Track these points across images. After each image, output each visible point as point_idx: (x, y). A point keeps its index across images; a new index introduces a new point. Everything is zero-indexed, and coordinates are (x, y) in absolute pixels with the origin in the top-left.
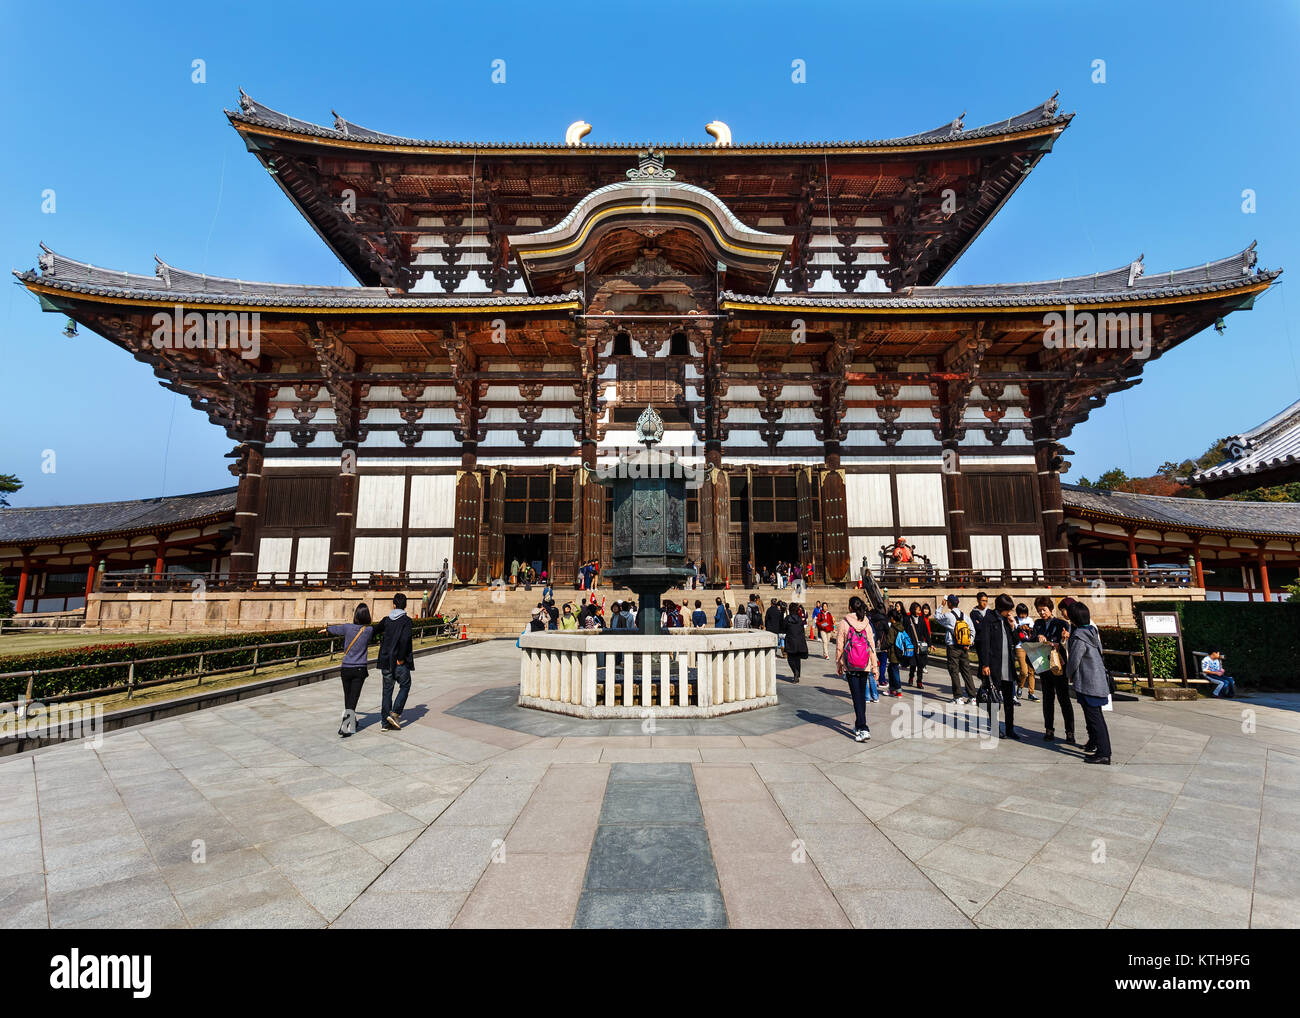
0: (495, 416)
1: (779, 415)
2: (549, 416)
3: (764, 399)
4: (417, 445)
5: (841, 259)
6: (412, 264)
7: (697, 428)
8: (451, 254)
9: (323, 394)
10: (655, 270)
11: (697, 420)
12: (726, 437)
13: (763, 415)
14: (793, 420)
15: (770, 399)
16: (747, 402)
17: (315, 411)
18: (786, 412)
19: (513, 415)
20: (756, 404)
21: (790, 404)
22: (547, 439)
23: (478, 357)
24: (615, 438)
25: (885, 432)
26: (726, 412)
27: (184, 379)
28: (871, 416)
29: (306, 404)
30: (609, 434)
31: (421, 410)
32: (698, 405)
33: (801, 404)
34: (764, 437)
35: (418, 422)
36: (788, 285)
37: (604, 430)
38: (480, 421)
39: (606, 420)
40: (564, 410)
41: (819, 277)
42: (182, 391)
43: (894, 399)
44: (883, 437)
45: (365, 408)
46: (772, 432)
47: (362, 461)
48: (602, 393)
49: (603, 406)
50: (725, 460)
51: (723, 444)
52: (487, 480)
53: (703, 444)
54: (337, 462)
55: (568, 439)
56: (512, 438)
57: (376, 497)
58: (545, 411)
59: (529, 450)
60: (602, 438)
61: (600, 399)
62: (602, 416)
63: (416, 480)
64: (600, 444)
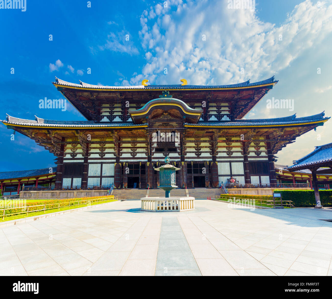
0: (124, 150)
1: (200, 150)
2: (138, 150)
3: (196, 146)
4: (104, 157)
5: (217, 113)
6: (101, 115)
7: (178, 153)
8: (111, 113)
9: (79, 146)
10: (167, 118)
11: (178, 151)
13: (196, 150)
14: (204, 151)
15: (198, 146)
16: (191, 147)
17: (77, 150)
18: (202, 149)
19: (129, 150)
20: (194, 147)
21: (203, 147)
22: (138, 155)
23: (120, 137)
24: (156, 155)
25: (228, 153)
26: (186, 149)
27: (43, 143)
28: (225, 149)
29: (74, 148)
31: (105, 149)
32: (179, 147)
33: (206, 147)
34: (196, 155)
35: (104, 152)
36: (203, 119)
37: (154, 153)
38: (120, 152)
39: (154, 151)
40: (143, 149)
41: (211, 117)
42: (42, 146)
43: (231, 145)
44: (228, 154)
45: (90, 149)
46: (198, 153)
47: (89, 161)
48: (153, 145)
49: (153, 148)
50: (186, 160)
51: (185, 156)
52: (122, 165)
53: (180, 156)
54: (83, 161)
55: (144, 155)
56: (129, 155)
57: (93, 169)
58: (138, 149)
59: (134, 158)
60: (153, 155)
61: (152, 146)
62: (153, 150)
63: (104, 165)
64: (152, 156)
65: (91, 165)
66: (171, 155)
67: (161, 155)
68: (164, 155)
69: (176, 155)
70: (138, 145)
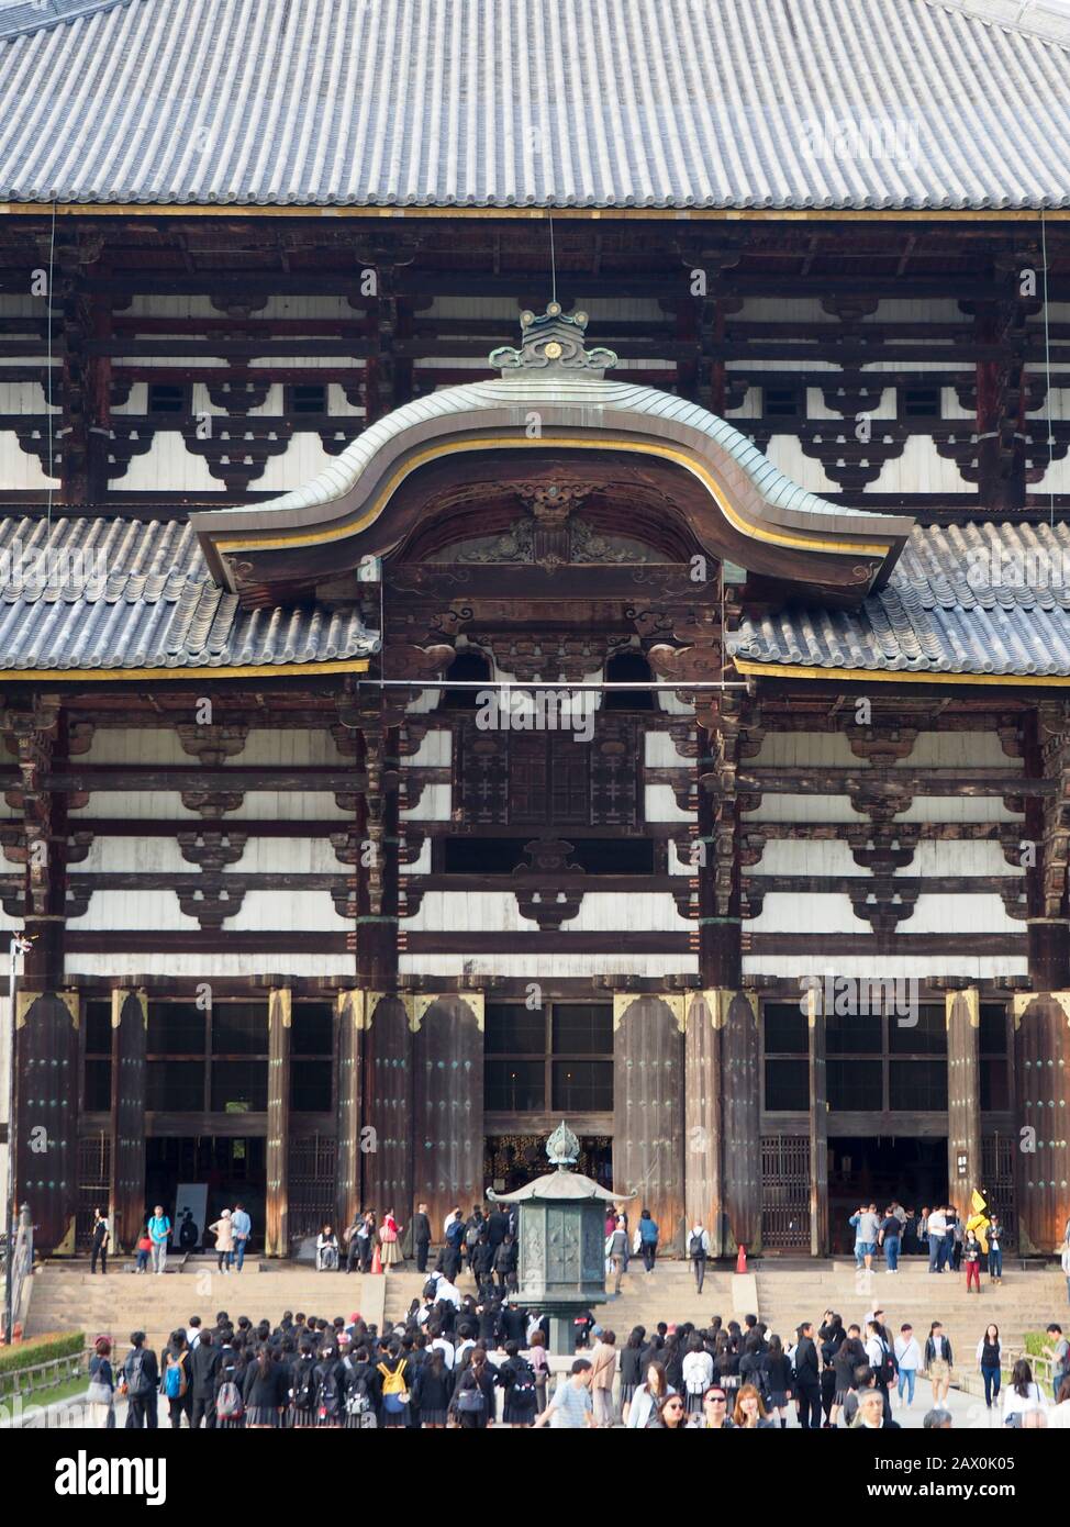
0: (113, 855)
1: (906, 857)
2: (261, 856)
3: (864, 818)
7: (678, 888)
11: (676, 867)
12: (756, 910)
13: (860, 857)
14: (941, 870)
15: (880, 820)
16: (814, 826)
18: (923, 850)
19: (167, 856)
20: (841, 830)
21: (937, 831)
22: (259, 912)
24: (445, 910)
26: (759, 850)
30: (431, 900)
32: (681, 832)
33: (966, 831)
34: (861, 911)
37: (419, 887)
38: (73, 867)
39: (423, 866)
40: (306, 842)
46: (885, 898)
48: (413, 802)
49: (416, 832)
50: (753, 965)
51: (748, 926)
52: (96, 1012)
53: (692, 926)
55: (317, 912)
56: (162, 911)
58: (254, 845)
59: (212, 940)
60: (412, 909)
61: (406, 815)
62: (413, 857)
64: (406, 924)
66: (602, 910)
67: (495, 910)
68: (527, 911)
69: (654, 911)
70: (258, 804)
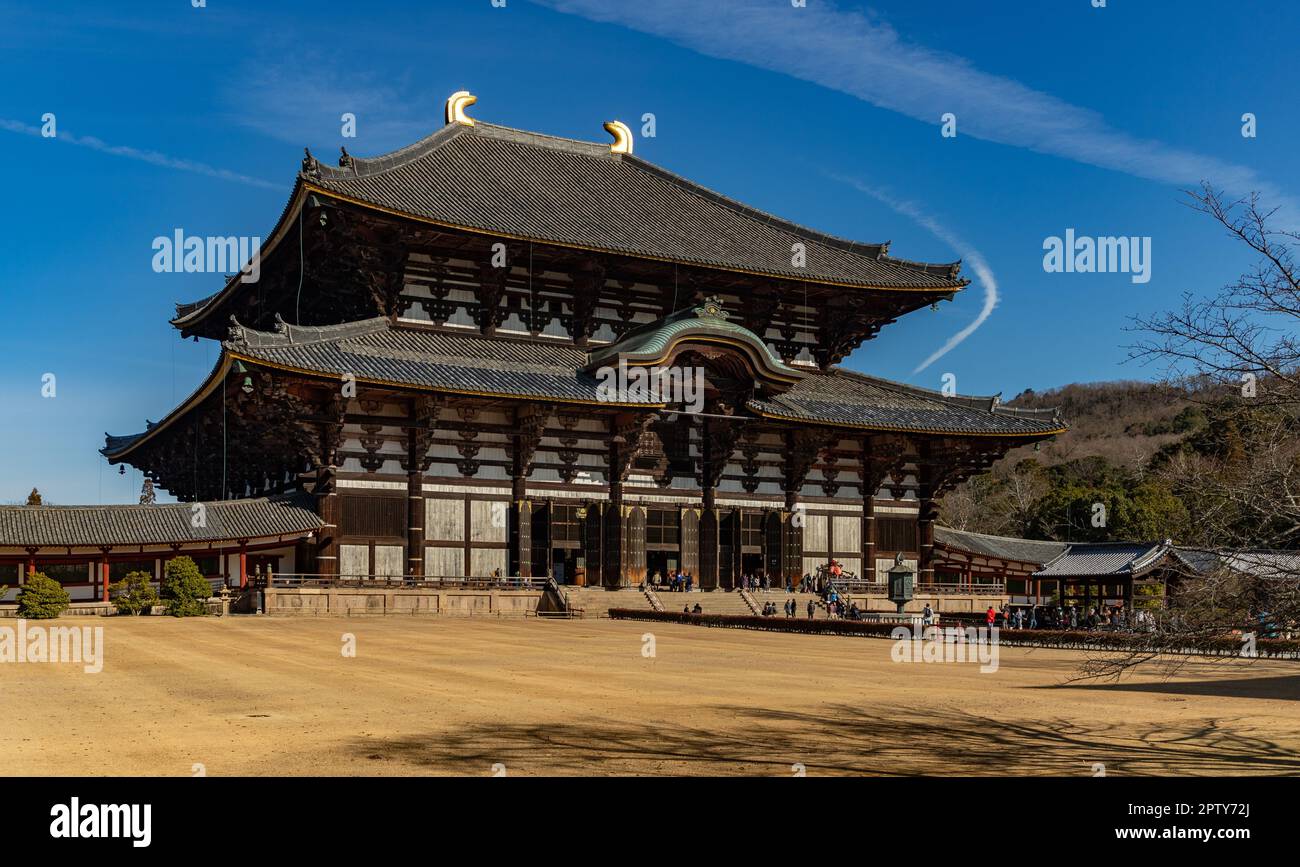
0: (539, 457)
1: (757, 471)
2: (582, 460)
3: (746, 458)
4: (474, 477)
7: (698, 477)
11: (697, 470)
13: (745, 470)
14: (764, 475)
15: (751, 459)
16: (734, 460)
18: (761, 469)
19: (555, 459)
20: (740, 462)
21: (764, 463)
22: (581, 478)
28: (820, 475)
29: (372, 437)
31: (477, 450)
32: (698, 459)
33: (772, 464)
34: (744, 486)
35: (474, 458)
40: (595, 456)
45: (428, 446)
46: (750, 482)
47: (426, 487)
50: (717, 501)
51: (716, 489)
53: (701, 488)
54: (404, 486)
55: (599, 479)
56: (553, 476)
57: (441, 516)
58: (580, 456)
59: (567, 487)
60: (625, 480)
63: (474, 504)
64: (624, 484)
65: (433, 500)
66: (676, 482)
67: (648, 482)
68: (656, 482)
69: (691, 483)
70: (581, 444)
